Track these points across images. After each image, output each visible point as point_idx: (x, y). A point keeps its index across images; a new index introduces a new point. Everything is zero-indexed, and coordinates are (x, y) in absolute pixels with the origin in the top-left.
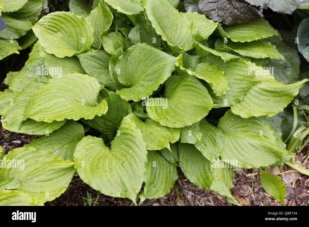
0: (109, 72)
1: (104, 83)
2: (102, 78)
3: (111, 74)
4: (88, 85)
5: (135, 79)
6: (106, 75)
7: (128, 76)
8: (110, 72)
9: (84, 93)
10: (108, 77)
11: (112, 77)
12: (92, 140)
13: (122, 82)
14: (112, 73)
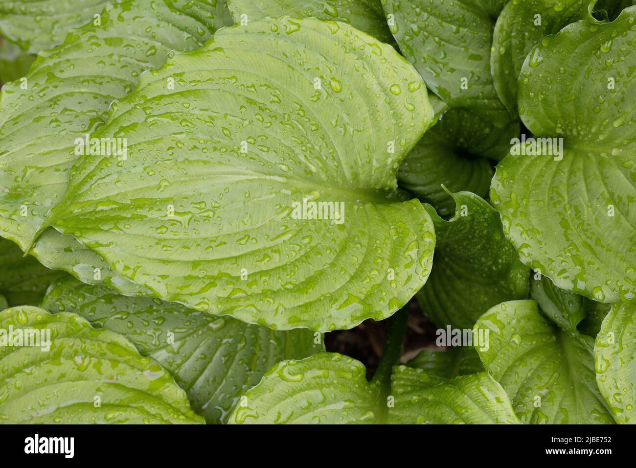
0: (491, 41)
1: (453, 96)
2: (451, 65)
3: (496, 50)
4: (381, 102)
5: (593, 130)
6: (472, 51)
7: (570, 108)
8: (495, 43)
9: (351, 130)
10: (478, 66)
11: (494, 68)
12: (320, 373)
13: (532, 120)
14: (503, 50)
